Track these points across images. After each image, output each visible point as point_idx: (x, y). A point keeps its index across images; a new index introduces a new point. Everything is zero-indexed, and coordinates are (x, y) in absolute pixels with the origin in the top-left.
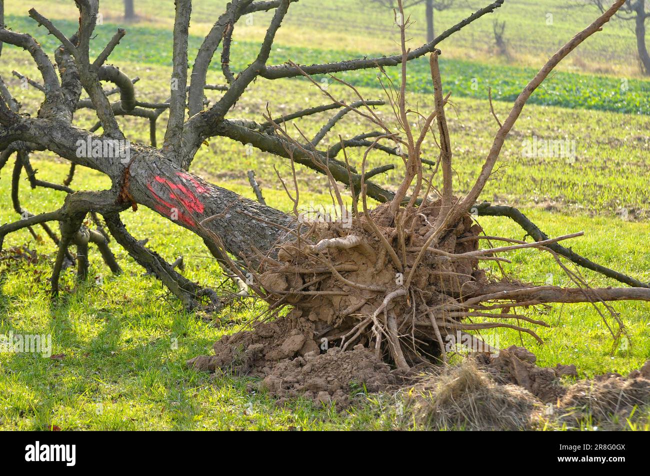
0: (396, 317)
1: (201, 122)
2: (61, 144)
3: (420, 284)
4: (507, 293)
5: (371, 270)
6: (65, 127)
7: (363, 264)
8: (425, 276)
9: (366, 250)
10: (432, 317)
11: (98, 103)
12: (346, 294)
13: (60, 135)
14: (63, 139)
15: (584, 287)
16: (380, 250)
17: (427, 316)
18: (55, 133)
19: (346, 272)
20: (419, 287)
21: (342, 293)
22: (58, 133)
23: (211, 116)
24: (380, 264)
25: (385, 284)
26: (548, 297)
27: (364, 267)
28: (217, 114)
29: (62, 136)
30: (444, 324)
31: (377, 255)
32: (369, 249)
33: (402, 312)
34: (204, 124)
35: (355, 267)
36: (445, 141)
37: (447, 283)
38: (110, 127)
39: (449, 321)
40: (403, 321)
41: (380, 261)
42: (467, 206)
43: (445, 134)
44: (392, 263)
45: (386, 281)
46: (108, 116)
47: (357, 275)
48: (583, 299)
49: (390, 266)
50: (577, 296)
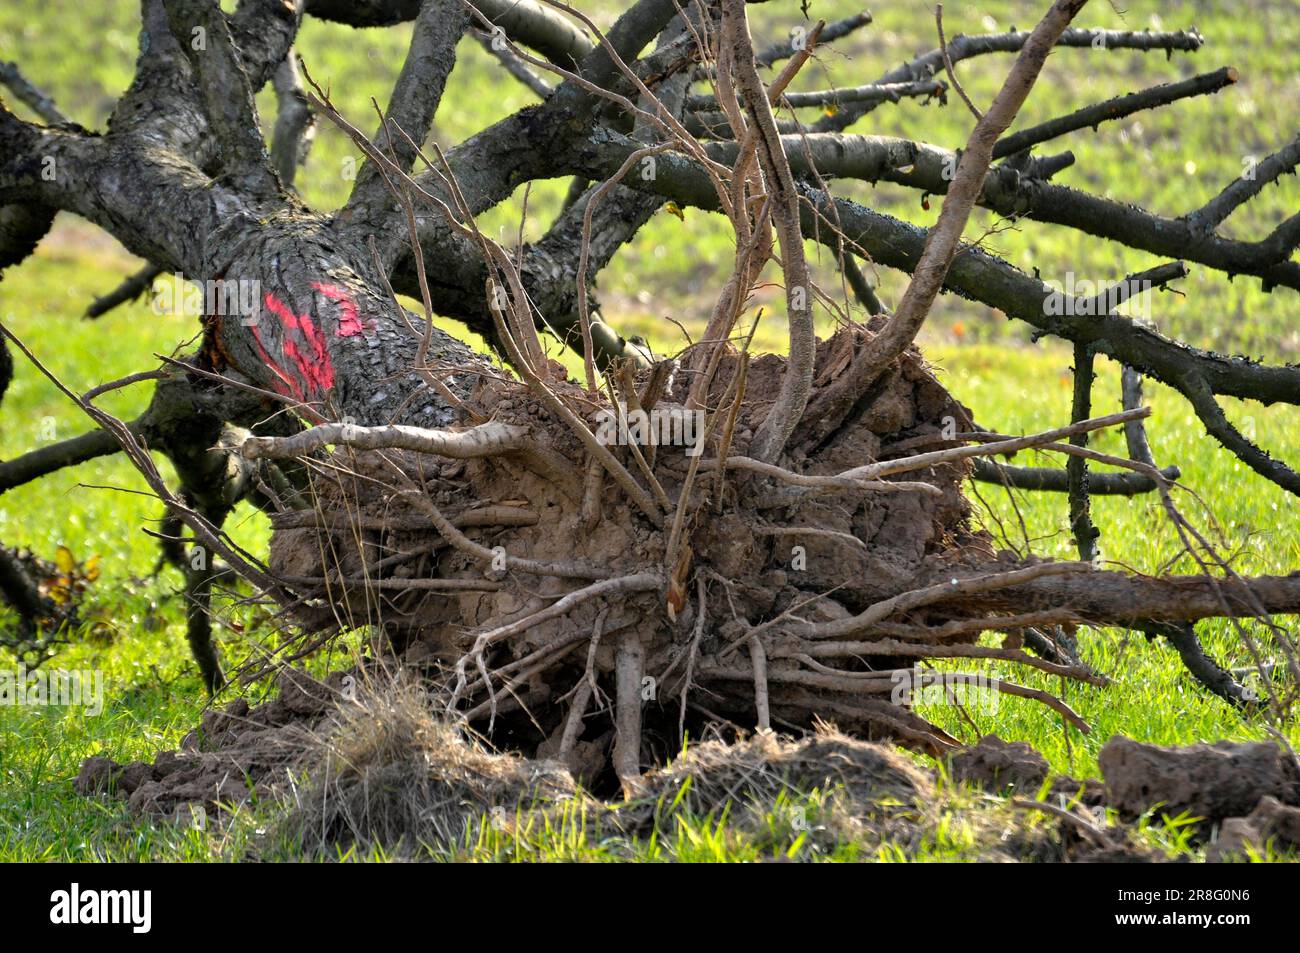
0: (641, 651)
1: (514, 137)
2: (115, 213)
3: (725, 562)
4: (959, 585)
5: (573, 521)
6: (134, 162)
7: (551, 505)
8: (742, 539)
9: (547, 466)
10: (759, 655)
11: (212, 85)
12: (493, 585)
13: (115, 188)
14: (121, 199)
15: (1218, 573)
16: (587, 464)
17: (745, 650)
18: (105, 181)
19: (506, 527)
20: (725, 570)
21: (482, 583)
22: (112, 182)
23: (547, 119)
24: (590, 504)
25: (610, 559)
26: (1113, 601)
27: (551, 513)
28: (561, 114)
29: (121, 188)
30: (790, 675)
31: (581, 478)
32: (553, 462)
33: (665, 639)
34: (524, 143)
35: (529, 515)
36: (770, 160)
37: (826, 563)
38: (238, 157)
39: (804, 667)
40: (666, 665)
41: (589, 495)
42: (888, 344)
43: (769, 139)
44: (629, 501)
45: (614, 551)
46: (234, 125)
47: (536, 537)
48: (1211, 605)
49: (623, 511)
50: (1191, 597)
